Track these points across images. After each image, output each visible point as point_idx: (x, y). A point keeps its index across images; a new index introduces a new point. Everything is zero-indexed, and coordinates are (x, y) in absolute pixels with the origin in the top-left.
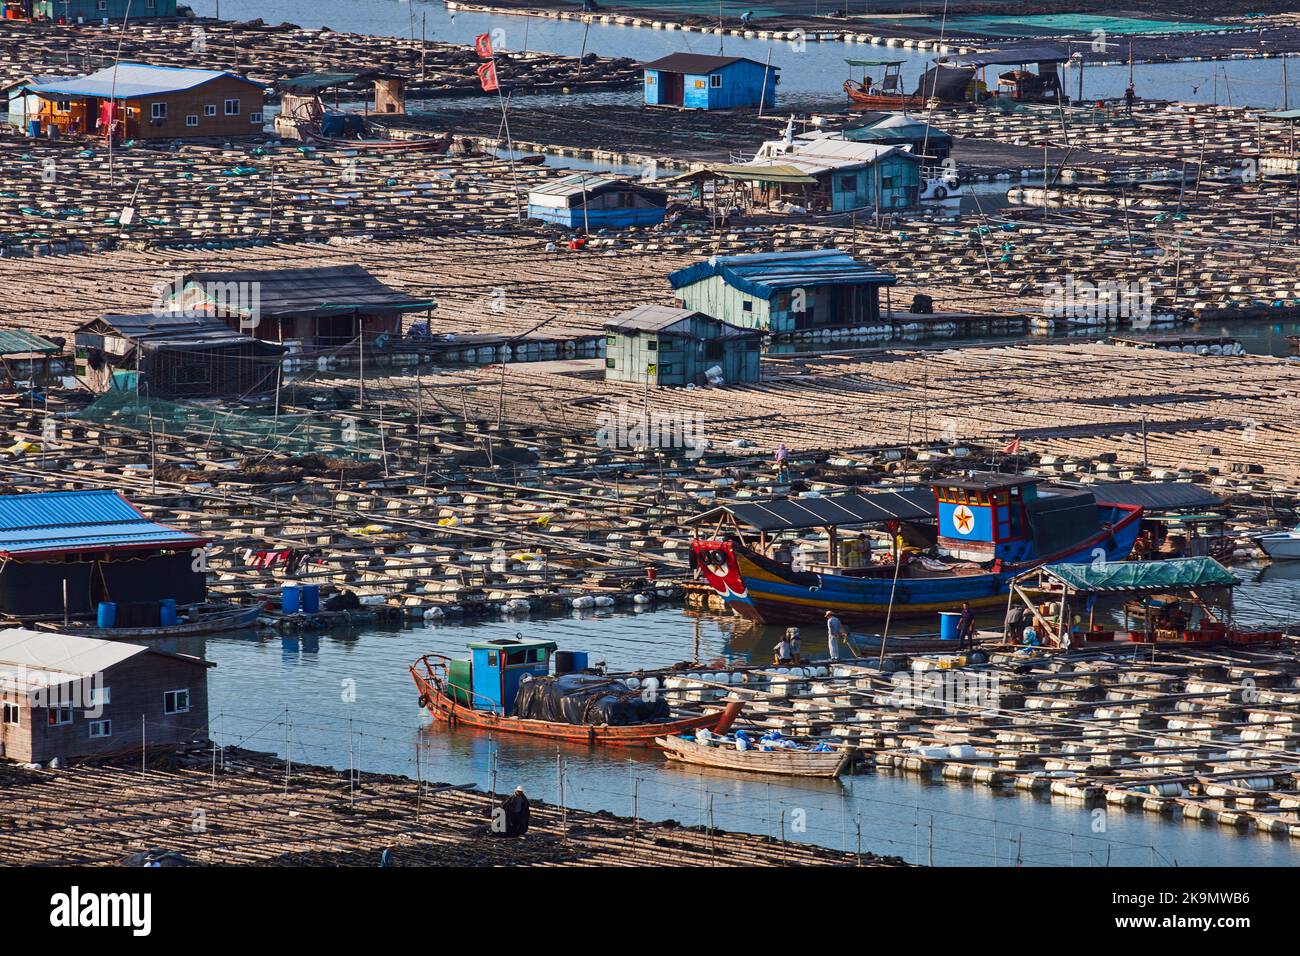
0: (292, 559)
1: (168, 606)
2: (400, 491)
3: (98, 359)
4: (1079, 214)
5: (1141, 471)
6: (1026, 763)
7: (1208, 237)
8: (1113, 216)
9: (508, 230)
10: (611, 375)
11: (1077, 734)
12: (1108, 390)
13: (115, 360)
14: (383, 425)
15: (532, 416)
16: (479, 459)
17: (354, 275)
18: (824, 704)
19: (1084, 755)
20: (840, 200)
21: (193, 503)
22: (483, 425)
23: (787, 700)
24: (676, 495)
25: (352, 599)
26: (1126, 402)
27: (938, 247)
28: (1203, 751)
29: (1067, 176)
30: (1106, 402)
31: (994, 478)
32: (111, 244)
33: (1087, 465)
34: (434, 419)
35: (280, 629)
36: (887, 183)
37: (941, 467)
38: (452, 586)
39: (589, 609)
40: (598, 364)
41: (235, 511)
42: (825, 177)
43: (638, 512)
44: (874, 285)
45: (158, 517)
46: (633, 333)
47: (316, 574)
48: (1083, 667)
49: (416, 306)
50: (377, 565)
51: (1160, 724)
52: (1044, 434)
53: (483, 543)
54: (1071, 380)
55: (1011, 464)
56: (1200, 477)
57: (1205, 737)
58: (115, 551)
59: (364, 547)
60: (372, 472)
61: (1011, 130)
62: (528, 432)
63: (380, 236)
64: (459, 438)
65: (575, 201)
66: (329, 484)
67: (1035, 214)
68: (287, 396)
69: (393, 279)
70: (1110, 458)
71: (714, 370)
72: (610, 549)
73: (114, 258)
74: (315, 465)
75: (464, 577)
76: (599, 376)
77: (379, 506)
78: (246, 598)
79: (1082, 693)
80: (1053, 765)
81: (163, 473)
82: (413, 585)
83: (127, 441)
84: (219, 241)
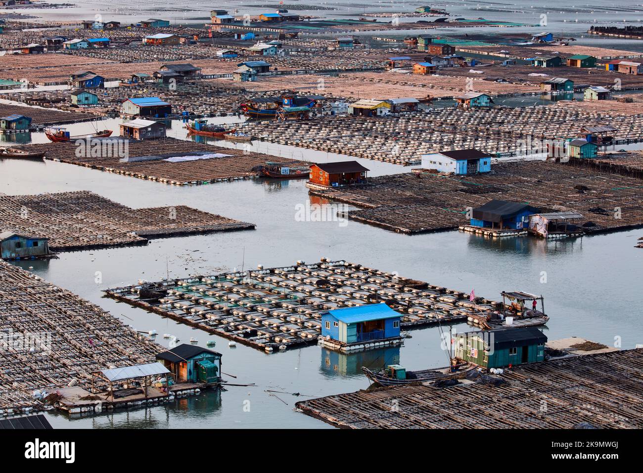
0: (185, 108)
1: (166, 115)
2: (202, 97)
3: (157, 77)
4: (300, 56)
5: (314, 94)
6: (276, 137)
7: (319, 59)
8: (305, 56)
9: (214, 58)
10: (234, 80)
11: (285, 133)
12: (309, 82)
13: (160, 78)
14: (199, 87)
15: (222, 86)
16: (214, 92)
17: (189, 65)
18: (247, 129)
19: (286, 136)
20: (265, 53)
21: (170, 99)
22: (214, 87)
23: (242, 128)
24: (243, 98)
25: (193, 114)
26: (312, 83)
27: (279, 61)
28: (303, 135)
29: (299, 50)
30: (309, 84)
31: (291, 95)
32: (153, 60)
33: (306, 93)
34: (207, 86)
35: (182, 118)
36: (272, 51)
37: (284, 93)
38: (209, 112)
39: (218, 116)
40: (232, 78)
41: (177, 100)
42: (262, 50)
43: (237, 100)
44: (269, 66)
45: (165, 101)
46: (237, 73)
47: (188, 110)
48: (287, 123)
49: (199, 70)
50: (197, 108)
51: (297, 131)
52: (299, 88)
53: (214, 105)
54: (304, 80)
55: (294, 93)
56: (323, 95)
57: (303, 133)
58: (158, 106)
59: (195, 105)
60: (197, 94)
61: (291, 43)
62: (222, 88)
63: (194, 59)
64: (211, 89)
65: (223, 53)
66: (191, 96)
67: (293, 56)
68: (185, 83)
69: (195, 66)
70: (309, 92)
71: (250, 79)
72: (233, 106)
73: (154, 63)
74: (189, 93)
75: (211, 110)
76: (233, 80)
77: (198, 100)
78: (178, 113)
79: (286, 127)
80: (281, 138)
81: (166, 95)
82: (203, 111)
83: (161, 90)
84: (169, 60)
